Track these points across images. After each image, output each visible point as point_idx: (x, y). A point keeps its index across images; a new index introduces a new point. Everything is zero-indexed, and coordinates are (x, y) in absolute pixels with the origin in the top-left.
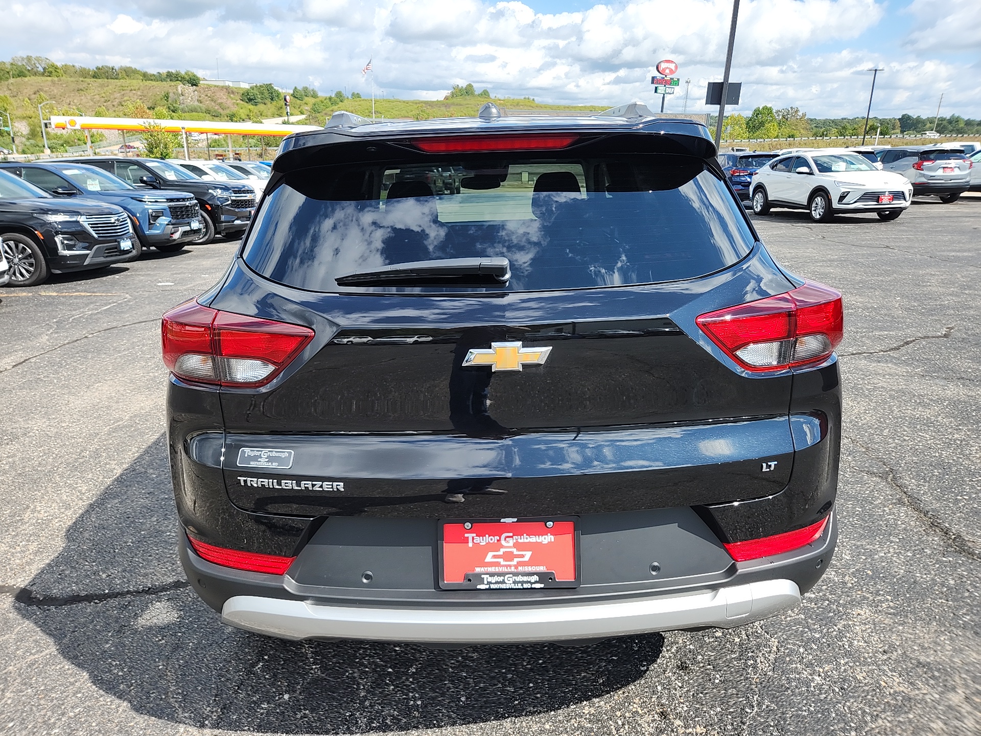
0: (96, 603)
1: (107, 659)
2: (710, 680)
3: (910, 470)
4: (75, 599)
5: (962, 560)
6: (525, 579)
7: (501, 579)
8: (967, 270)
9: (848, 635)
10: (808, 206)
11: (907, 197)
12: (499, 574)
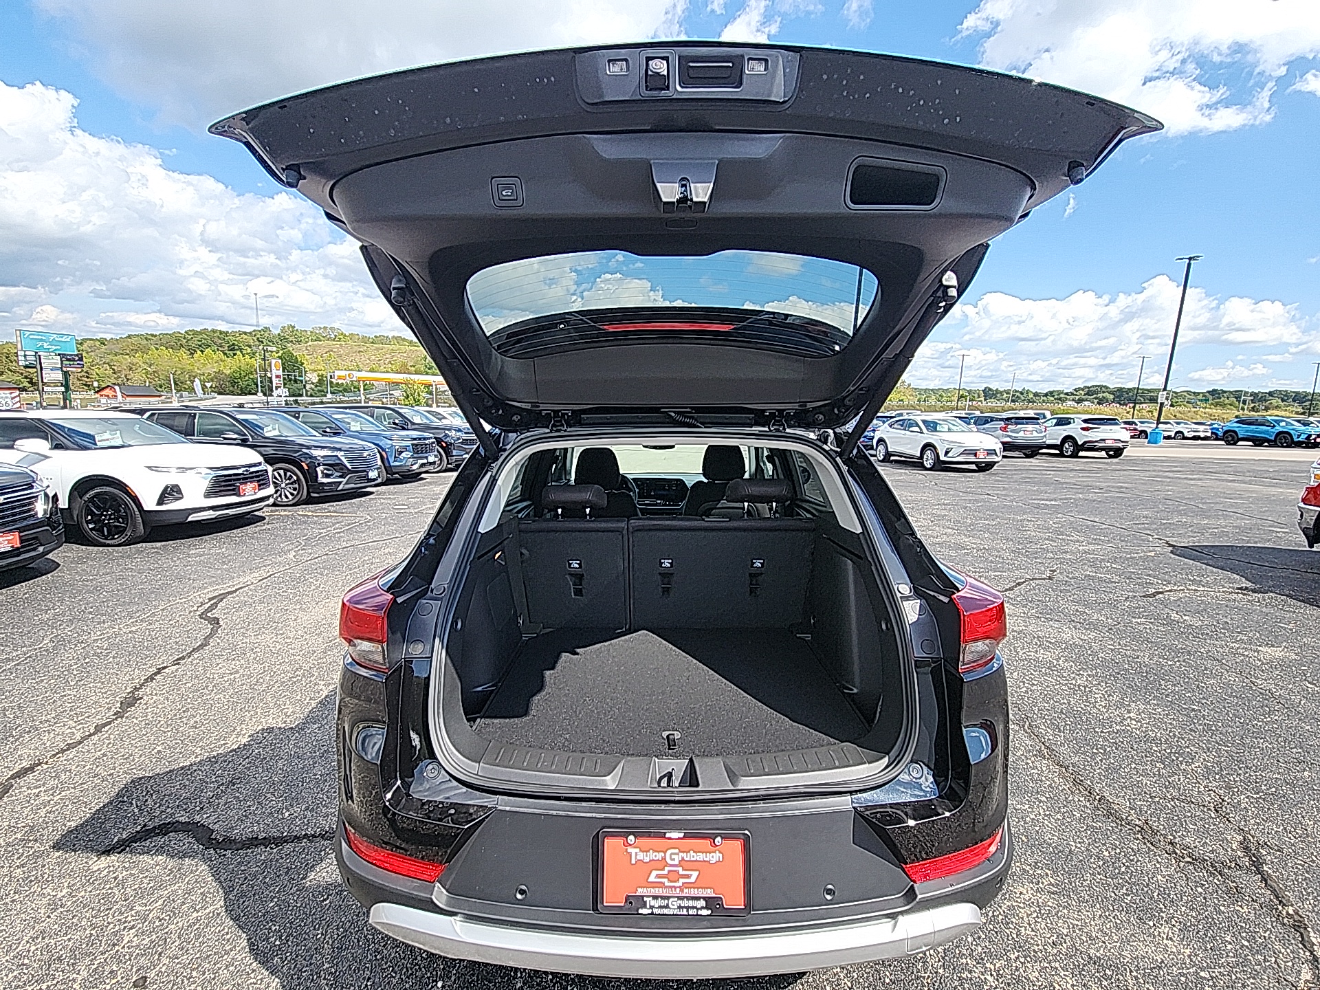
0: (272, 848)
1: (268, 923)
2: (880, 979)
3: (1044, 718)
4: (253, 842)
5: (1112, 827)
6: (691, 903)
7: (664, 903)
8: (1057, 518)
9: (1014, 920)
10: (921, 457)
11: (999, 454)
12: (663, 898)
